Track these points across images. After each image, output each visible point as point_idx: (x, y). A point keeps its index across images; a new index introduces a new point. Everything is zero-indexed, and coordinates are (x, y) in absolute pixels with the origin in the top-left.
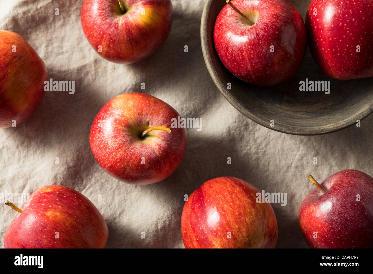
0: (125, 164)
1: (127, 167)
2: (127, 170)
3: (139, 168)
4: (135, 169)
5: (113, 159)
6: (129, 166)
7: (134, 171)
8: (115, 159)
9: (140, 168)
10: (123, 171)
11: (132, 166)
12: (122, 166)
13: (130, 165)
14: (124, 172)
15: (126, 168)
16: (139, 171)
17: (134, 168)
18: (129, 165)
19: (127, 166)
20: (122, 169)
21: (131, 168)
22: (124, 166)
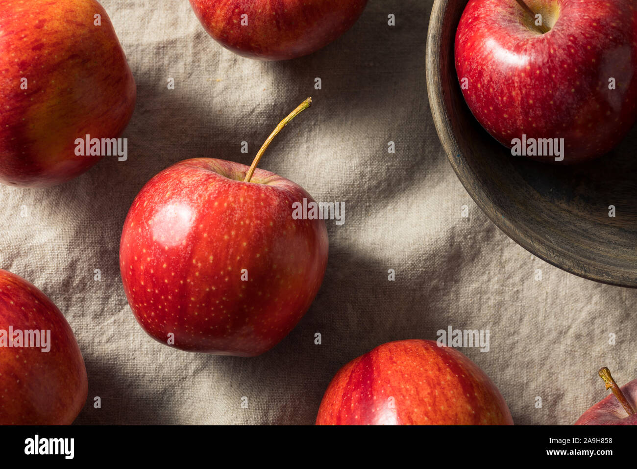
0: (231, 199)
1: (236, 206)
2: (236, 214)
3: (260, 204)
4: (254, 206)
5: (202, 198)
6: (239, 203)
7: (253, 213)
8: (206, 196)
9: (262, 204)
10: (227, 219)
11: (245, 202)
12: (226, 204)
13: (242, 200)
14: (229, 219)
15: (233, 209)
16: (261, 210)
17: (250, 206)
18: (239, 199)
19: (234, 202)
20: (226, 212)
21: (243, 206)
22: (228, 205)
